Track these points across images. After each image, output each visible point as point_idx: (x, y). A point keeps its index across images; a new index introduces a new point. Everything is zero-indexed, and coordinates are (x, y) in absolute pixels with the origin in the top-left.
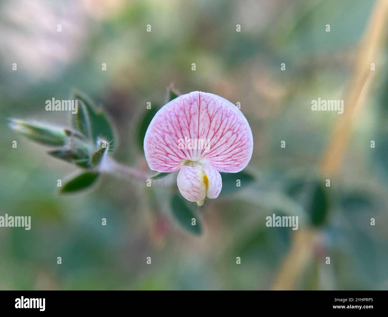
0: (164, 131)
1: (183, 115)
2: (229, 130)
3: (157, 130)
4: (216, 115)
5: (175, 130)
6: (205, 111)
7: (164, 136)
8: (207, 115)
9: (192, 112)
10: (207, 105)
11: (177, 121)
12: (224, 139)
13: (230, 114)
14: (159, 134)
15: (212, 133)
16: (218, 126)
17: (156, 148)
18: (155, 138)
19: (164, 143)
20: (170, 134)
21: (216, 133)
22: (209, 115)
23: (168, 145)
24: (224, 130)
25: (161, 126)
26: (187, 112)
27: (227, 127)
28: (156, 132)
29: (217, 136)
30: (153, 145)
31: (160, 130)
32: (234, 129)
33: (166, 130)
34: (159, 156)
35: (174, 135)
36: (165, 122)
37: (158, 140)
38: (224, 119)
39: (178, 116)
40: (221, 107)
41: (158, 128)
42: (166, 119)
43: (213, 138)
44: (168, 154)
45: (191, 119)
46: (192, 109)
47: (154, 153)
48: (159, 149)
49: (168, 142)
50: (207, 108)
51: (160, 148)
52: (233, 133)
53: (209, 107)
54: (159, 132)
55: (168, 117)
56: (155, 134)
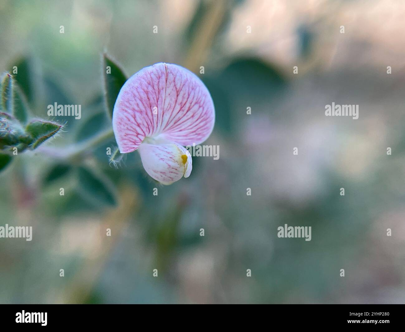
0: (134, 110)
1: (152, 91)
2: (196, 103)
3: (126, 109)
4: (183, 89)
5: (145, 108)
6: (173, 84)
7: (135, 115)
8: (175, 89)
9: (160, 87)
10: (175, 78)
11: (146, 98)
12: (190, 114)
13: (195, 86)
14: (129, 113)
15: (178, 107)
16: (185, 100)
17: (128, 129)
18: (125, 119)
19: (136, 123)
20: (141, 112)
21: (183, 107)
22: (176, 88)
23: (139, 125)
24: (191, 103)
25: (130, 104)
26: (156, 87)
27: (194, 101)
28: (126, 111)
29: (183, 111)
30: (124, 126)
31: (130, 109)
32: (200, 103)
33: (136, 108)
34: (130, 138)
35: (144, 114)
36: (133, 99)
37: (129, 120)
38: (191, 92)
39: (147, 93)
40: (187, 79)
41: (127, 107)
42: (135, 96)
43: (178, 112)
44: (138, 134)
45: (159, 94)
46: (160, 84)
47: (125, 135)
48: (130, 130)
49: (139, 121)
50: (174, 81)
51: (132, 129)
52: (200, 107)
53: (176, 80)
54: (129, 111)
55: (137, 94)
56: (126, 114)
